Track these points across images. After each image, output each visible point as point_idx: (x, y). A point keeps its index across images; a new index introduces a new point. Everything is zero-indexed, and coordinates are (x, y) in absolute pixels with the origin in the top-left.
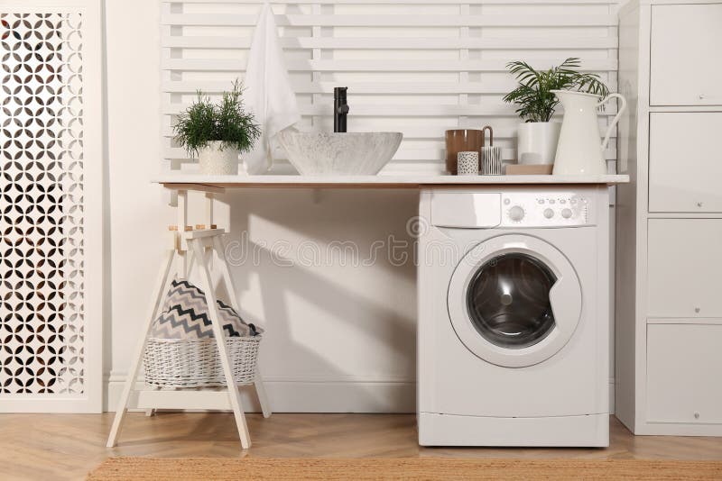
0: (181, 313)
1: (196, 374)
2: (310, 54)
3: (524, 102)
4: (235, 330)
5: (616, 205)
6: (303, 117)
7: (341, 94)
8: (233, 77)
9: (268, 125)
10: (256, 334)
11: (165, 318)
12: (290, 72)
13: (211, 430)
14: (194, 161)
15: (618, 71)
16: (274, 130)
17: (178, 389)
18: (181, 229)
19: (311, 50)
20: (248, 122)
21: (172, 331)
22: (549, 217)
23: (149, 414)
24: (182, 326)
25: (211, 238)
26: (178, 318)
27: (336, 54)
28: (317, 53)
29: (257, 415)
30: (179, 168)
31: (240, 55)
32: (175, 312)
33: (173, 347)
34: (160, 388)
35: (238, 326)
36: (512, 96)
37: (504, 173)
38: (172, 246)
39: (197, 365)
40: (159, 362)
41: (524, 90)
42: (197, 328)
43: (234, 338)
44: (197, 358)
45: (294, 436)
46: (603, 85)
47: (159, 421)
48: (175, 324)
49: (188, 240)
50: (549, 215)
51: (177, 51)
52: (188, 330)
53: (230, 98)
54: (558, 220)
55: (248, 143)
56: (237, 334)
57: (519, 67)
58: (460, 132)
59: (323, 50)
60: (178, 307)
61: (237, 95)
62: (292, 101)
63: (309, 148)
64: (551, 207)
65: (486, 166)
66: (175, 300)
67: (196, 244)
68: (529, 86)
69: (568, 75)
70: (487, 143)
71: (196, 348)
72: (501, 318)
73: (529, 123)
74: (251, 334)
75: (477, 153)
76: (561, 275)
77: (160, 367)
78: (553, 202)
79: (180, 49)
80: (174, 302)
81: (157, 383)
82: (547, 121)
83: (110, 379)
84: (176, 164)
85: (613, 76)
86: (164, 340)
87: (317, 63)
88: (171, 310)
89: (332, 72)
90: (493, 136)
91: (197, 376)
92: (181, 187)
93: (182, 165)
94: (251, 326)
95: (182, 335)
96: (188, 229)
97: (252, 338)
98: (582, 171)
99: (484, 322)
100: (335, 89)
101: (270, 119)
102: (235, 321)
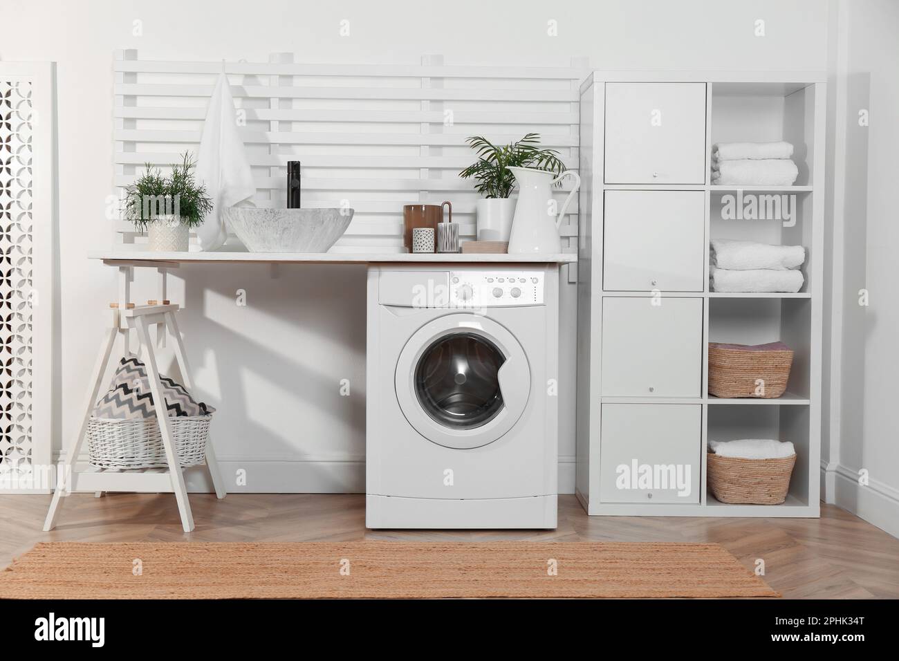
0: (127, 391)
1: (141, 454)
2: (267, 126)
3: (483, 177)
4: (183, 409)
5: (578, 282)
6: (258, 190)
7: (294, 168)
8: (182, 149)
9: (222, 199)
10: (207, 413)
11: (110, 397)
12: (246, 144)
13: (157, 513)
14: (142, 234)
15: (579, 147)
16: (228, 204)
17: (122, 471)
18: (122, 306)
19: (269, 122)
20: (200, 196)
21: (117, 411)
22: (498, 296)
23: (98, 495)
24: (127, 406)
25: (162, 314)
26: (123, 397)
27: (294, 126)
28: (274, 125)
29: (210, 496)
30: (132, 242)
31: (195, 126)
32: (121, 391)
33: (116, 427)
34: (103, 469)
35: (186, 406)
36: (469, 171)
37: (460, 251)
38: (111, 324)
39: (142, 446)
40: (103, 443)
41: (485, 164)
42: (143, 407)
43: (182, 418)
44: (142, 438)
45: (242, 518)
46: (559, 161)
47: (110, 502)
48: (119, 404)
49: (128, 318)
50: (498, 294)
51: (130, 121)
52: (133, 409)
53: (181, 171)
54: (507, 300)
55: (198, 216)
56: (185, 414)
57: (479, 142)
58: (418, 207)
59: (281, 122)
60: (124, 386)
61: (187, 167)
62: (247, 174)
63: (256, 224)
64: (500, 285)
65: (441, 243)
66: (121, 378)
67: (138, 322)
68: (489, 161)
69: (526, 151)
70: (446, 218)
71: (141, 429)
72: (456, 398)
73: (490, 199)
74: (201, 414)
75: (432, 230)
76: (510, 356)
77: (104, 447)
78: (501, 281)
79: (133, 120)
80: (120, 380)
81: (100, 464)
82: (506, 197)
83: (59, 459)
84: (129, 238)
85: (575, 152)
86: (107, 420)
87: (275, 135)
88: (117, 388)
89: (289, 145)
90: (452, 212)
91: (142, 457)
92: (124, 264)
93: (136, 238)
94: (202, 405)
95: (127, 415)
96: (130, 306)
97: (201, 418)
98: (537, 248)
99: (435, 404)
100: (289, 162)
101: (224, 192)
102: (184, 400)
